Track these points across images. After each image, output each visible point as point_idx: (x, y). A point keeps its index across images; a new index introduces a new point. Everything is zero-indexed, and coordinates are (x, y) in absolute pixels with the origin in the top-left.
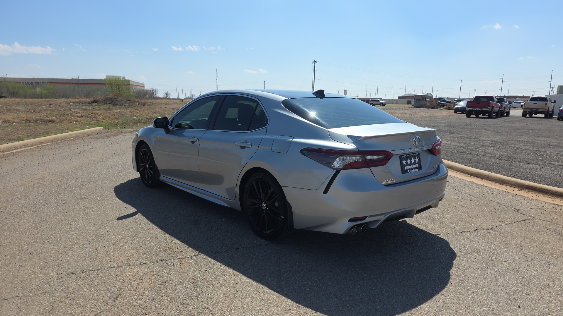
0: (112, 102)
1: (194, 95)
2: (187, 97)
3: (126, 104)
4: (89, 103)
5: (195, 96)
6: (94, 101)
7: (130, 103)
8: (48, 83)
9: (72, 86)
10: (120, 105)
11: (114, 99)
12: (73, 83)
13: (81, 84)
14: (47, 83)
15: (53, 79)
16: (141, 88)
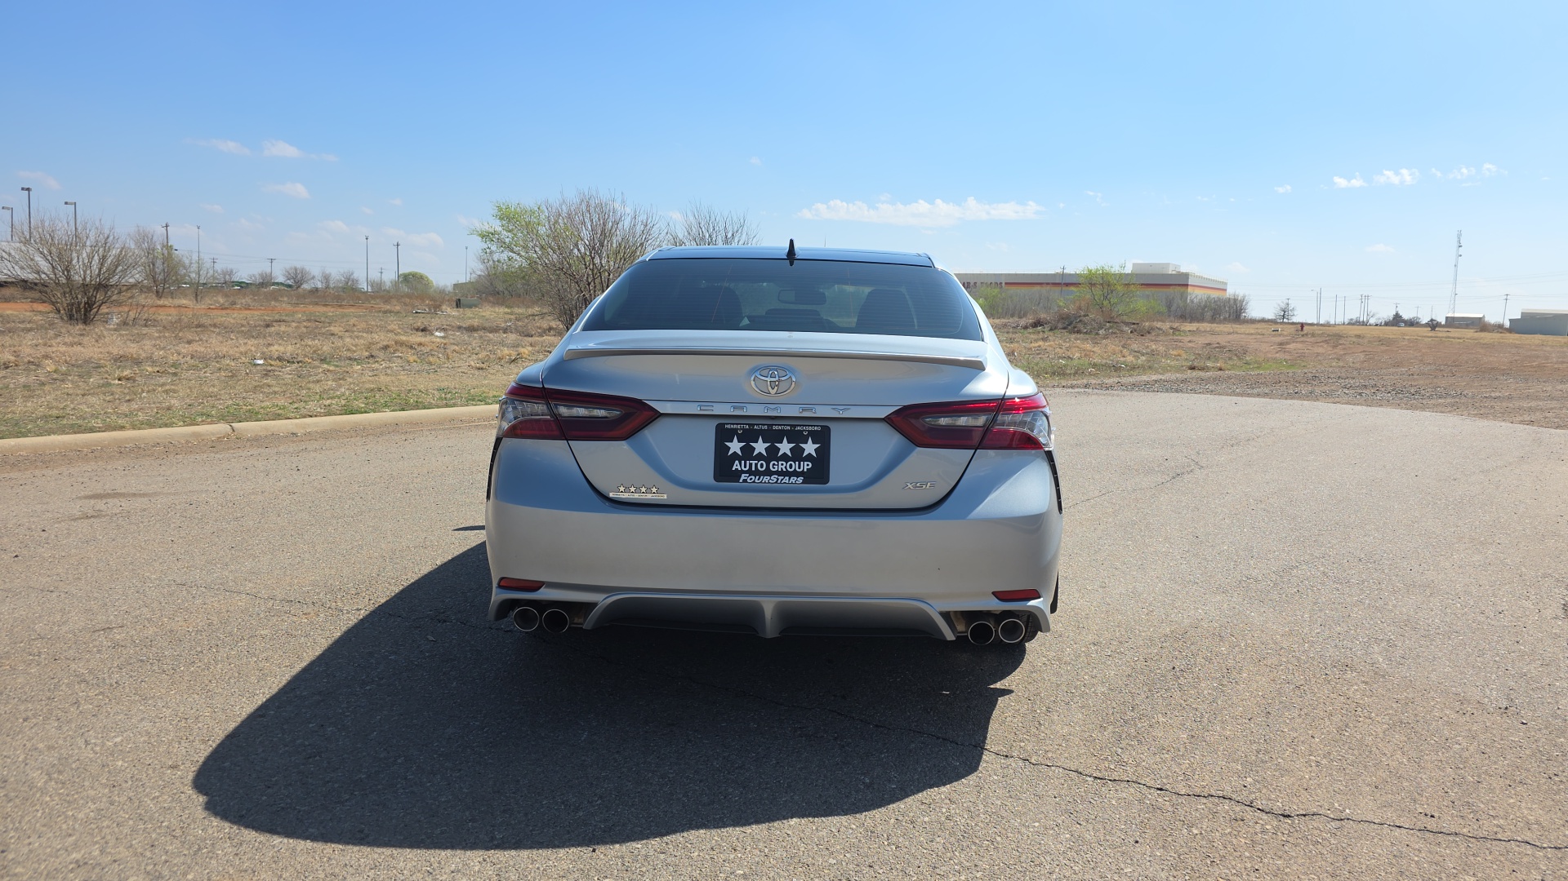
0: (1068, 325)
1: (1372, 314)
2: (1351, 320)
3: (1100, 332)
4: (1026, 328)
5: (1377, 316)
6: (1037, 324)
7: (1111, 327)
8: (1006, 283)
9: (1044, 290)
10: (1086, 333)
11: (1076, 318)
12: (1048, 284)
13: (1067, 285)
14: (1003, 284)
15: (1016, 275)
16: (1214, 295)
